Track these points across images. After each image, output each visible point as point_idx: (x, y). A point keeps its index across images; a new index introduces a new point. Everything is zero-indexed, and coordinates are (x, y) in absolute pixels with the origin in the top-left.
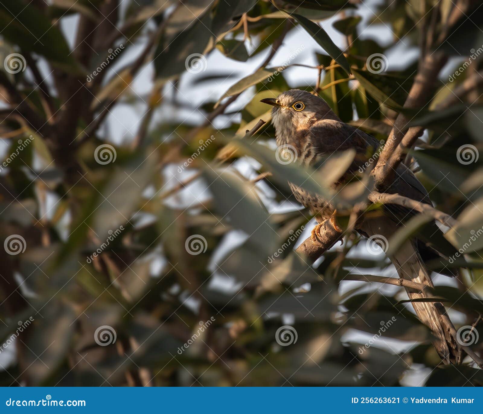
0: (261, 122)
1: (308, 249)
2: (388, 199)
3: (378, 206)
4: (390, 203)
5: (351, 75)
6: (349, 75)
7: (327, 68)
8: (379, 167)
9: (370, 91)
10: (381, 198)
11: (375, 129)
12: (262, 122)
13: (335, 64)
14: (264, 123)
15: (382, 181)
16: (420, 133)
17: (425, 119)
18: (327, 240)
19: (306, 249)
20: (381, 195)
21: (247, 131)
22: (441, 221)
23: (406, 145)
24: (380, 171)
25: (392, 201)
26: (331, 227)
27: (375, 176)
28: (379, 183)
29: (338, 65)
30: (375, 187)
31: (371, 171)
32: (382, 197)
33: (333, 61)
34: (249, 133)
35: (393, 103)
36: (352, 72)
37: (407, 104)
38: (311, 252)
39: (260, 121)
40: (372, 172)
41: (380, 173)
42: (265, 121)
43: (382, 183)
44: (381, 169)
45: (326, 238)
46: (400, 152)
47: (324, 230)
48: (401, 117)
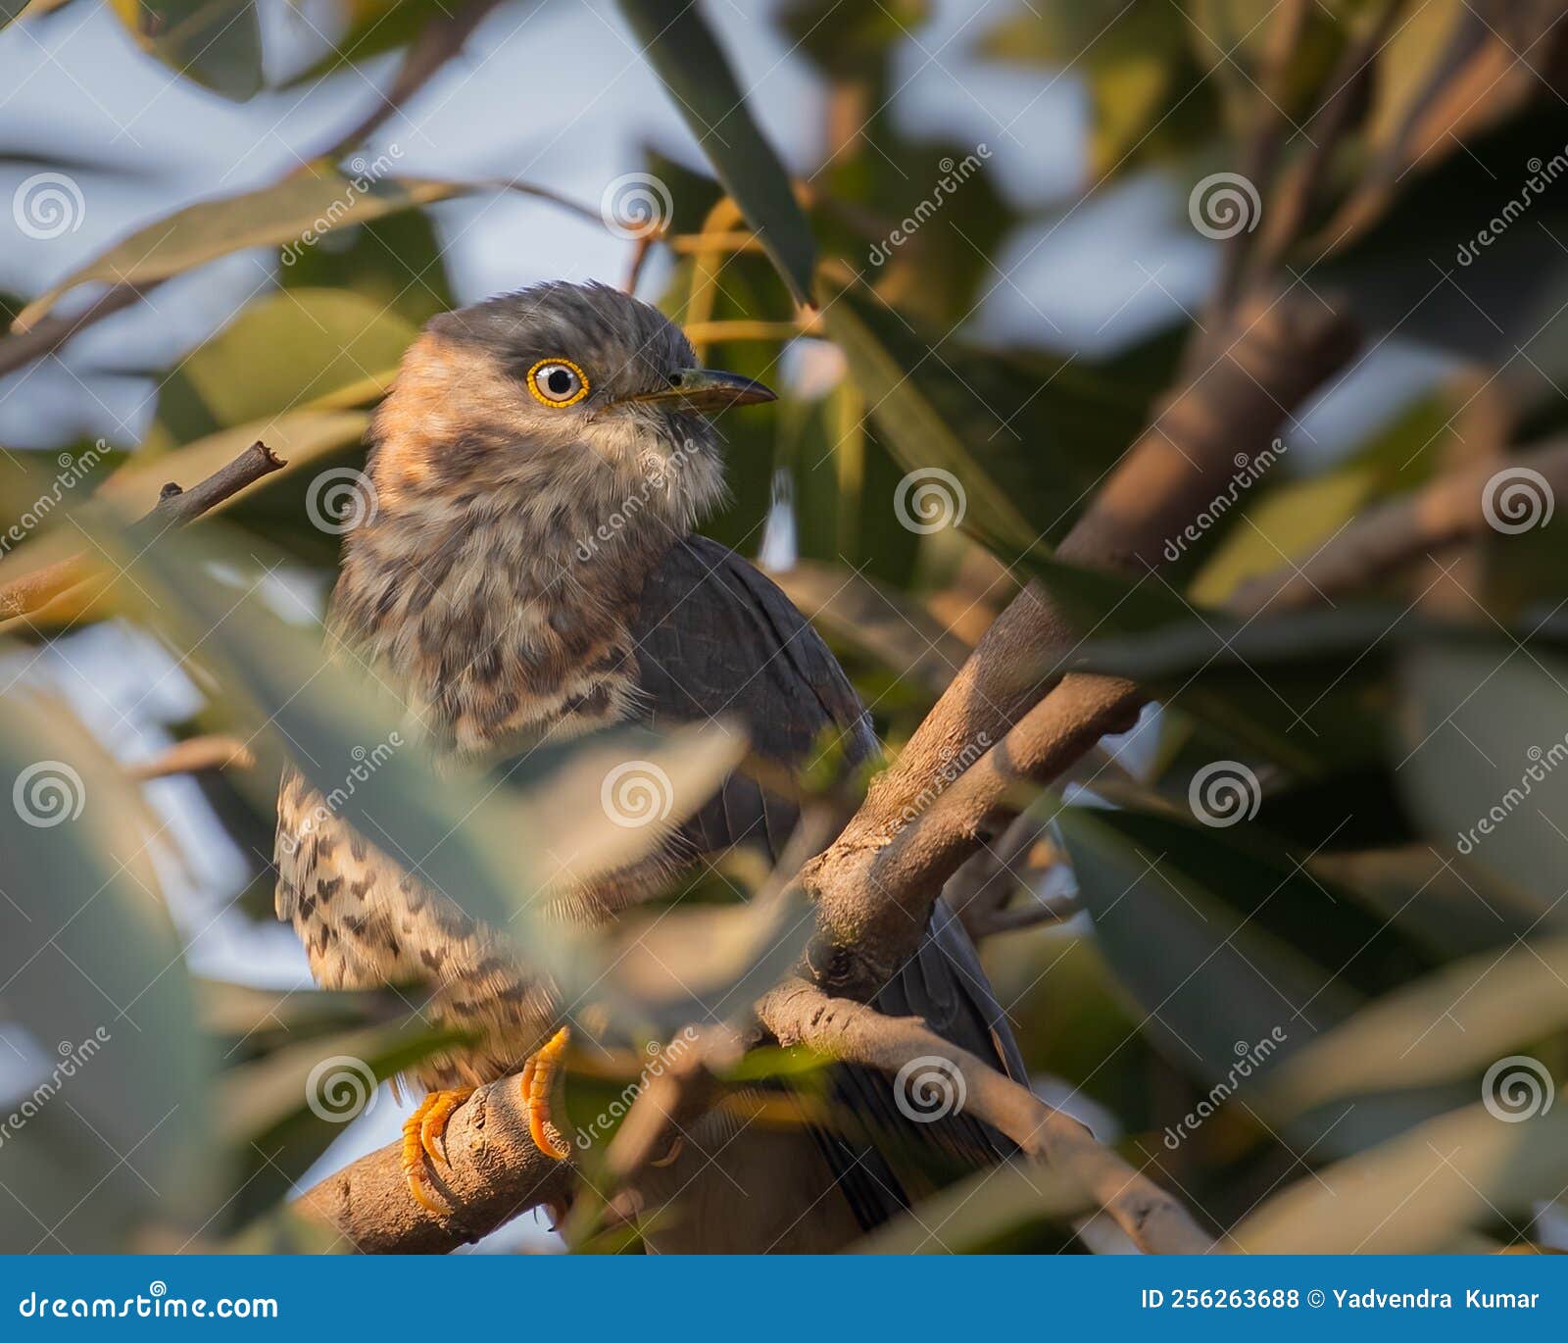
0: (258, 456)
1: (360, 1217)
2: (862, 1035)
3: (797, 1064)
4: (867, 1059)
5: (807, 308)
6: (797, 305)
7: (686, 242)
8: (853, 849)
9: (891, 422)
10: (822, 1022)
11: (875, 637)
12: (262, 457)
13: (739, 227)
14: (272, 463)
15: (853, 930)
16: (1119, 717)
17: (1165, 649)
18: (472, 1187)
19: (349, 1214)
20: (831, 1005)
21: (172, 489)
22: (1127, 1222)
23: (1026, 764)
24: (854, 874)
25: (881, 1051)
26: (512, 1124)
27: (818, 893)
28: (832, 935)
29: (749, 241)
30: (806, 957)
31: (802, 865)
32: (829, 1019)
33: (728, 210)
34: (180, 503)
35: (1003, 515)
36: (820, 295)
37: (1080, 544)
38: (374, 1232)
39: (254, 448)
40: (809, 868)
41: (849, 884)
42: (280, 457)
43: (850, 940)
44: (860, 864)
45: (475, 1174)
46: (987, 793)
47: (472, 1127)
48: (1032, 601)
